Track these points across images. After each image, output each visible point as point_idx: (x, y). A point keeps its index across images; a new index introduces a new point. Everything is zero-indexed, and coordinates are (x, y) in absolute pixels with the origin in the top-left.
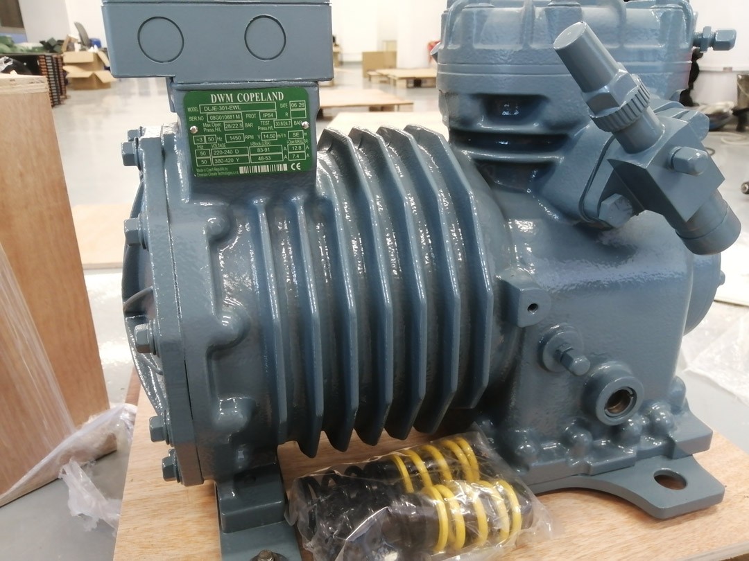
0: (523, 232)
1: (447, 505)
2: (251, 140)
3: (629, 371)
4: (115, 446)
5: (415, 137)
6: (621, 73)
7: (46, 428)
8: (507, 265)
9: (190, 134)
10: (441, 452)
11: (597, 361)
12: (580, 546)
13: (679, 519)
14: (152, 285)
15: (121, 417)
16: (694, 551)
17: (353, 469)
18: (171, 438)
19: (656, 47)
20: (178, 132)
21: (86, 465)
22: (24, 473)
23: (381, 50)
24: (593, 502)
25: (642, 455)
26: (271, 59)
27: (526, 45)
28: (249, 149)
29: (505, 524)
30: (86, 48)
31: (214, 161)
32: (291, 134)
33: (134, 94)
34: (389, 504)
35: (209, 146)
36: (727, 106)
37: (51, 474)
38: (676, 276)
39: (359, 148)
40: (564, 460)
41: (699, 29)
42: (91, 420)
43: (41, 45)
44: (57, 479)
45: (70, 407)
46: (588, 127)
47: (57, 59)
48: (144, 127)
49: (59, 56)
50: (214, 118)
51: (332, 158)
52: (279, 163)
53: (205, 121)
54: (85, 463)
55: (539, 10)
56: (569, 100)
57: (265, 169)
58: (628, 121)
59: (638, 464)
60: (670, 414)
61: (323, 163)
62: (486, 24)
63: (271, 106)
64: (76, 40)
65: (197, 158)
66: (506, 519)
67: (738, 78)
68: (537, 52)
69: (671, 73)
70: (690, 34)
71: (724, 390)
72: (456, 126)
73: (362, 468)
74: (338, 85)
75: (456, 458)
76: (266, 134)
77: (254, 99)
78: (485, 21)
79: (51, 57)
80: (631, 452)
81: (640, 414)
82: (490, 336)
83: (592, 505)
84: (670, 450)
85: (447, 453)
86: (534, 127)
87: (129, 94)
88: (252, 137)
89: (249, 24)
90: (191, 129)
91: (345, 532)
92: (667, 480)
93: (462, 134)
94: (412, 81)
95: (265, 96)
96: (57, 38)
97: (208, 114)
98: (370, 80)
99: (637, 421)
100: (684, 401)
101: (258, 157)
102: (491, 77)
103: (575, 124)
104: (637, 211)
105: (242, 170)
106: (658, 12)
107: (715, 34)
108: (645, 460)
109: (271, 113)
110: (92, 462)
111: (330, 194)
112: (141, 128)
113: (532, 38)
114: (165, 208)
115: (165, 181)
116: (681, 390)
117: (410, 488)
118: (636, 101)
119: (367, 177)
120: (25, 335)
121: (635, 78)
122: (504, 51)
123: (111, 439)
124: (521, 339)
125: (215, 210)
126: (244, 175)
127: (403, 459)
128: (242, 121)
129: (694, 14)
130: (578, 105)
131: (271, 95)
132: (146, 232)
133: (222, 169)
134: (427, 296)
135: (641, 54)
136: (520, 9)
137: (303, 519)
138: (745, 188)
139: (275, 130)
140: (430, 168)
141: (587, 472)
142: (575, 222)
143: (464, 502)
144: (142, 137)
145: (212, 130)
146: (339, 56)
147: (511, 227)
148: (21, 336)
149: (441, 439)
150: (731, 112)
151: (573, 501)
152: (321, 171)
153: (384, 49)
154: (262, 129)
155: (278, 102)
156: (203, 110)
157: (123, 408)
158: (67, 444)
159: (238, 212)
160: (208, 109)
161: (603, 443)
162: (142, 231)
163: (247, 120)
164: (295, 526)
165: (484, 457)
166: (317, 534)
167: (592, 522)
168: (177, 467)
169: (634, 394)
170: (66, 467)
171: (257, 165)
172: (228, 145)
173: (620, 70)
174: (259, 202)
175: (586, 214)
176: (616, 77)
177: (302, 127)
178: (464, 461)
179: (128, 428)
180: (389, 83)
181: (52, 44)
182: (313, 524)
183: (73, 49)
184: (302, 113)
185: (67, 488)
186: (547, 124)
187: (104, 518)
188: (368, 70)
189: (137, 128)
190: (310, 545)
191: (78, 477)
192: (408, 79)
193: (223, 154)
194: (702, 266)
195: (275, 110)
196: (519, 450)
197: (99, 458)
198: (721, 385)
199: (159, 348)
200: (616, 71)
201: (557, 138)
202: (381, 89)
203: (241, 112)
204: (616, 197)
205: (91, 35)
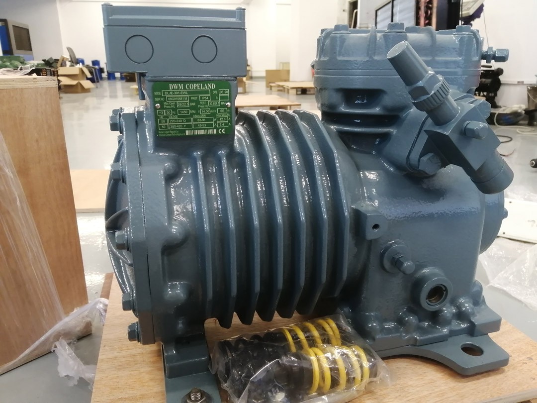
0: (370, 179)
1: (318, 360)
2: (193, 114)
3: (443, 274)
4: (91, 331)
5: (299, 116)
6: (430, 74)
7: (45, 314)
8: (359, 199)
9: (155, 108)
10: (315, 327)
11: (420, 267)
12: (409, 393)
13: (478, 376)
14: (128, 206)
15: (97, 307)
16: (488, 397)
17: (256, 337)
18: (136, 307)
19: (456, 59)
20: (146, 110)
21: (70, 343)
22: (28, 346)
23: (278, 69)
24: (419, 364)
25: (453, 333)
26: (208, 63)
27: (371, 57)
28: (192, 119)
29: (357, 374)
30: (74, 64)
31: (170, 127)
32: (219, 110)
33: (106, 97)
34: (279, 357)
35: (167, 117)
36: (520, 107)
37: (46, 348)
38: (473, 210)
39: (262, 123)
40: (399, 334)
41: (485, 48)
42: (75, 311)
43: (43, 62)
44: (50, 352)
45: (62, 301)
46: (412, 110)
47: (54, 71)
48: (123, 108)
49: (55, 70)
50: (171, 99)
51: (245, 129)
52: (211, 129)
53: (165, 101)
54: (70, 341)
55: (379, 35)
56: (399, 93)
57: (202, 132)
58: (435, 103)
59: (450, 340)
60: (472, 306)
61: (239, 132)
62: (345, 44)
63: (207, 92)
64: (67, 59)
65: (159, 124)
66: (359, 371)
67: (528, 89)
68: (378, 61)
69: (466, 76)
70: (479, 51)
71: (516, 299)
72: (326, 109)
73: (262, 336)
74: (248, 93)
75: (325, 331)
76: (203, 110)
77: (197, 87)
78: (344, 42)
79: (50, 70)
80: (445, 331)
81: (451, 305)
82: (348, 246)
83: (419, 366)
84: (472, 330)
85: (319, 328)
86: (377, 110)
87: (103, 97)
88: (194, 112)
89: (195, 41)
90: (156, 105)
91: (249, 376)
92: (471, 350)
93: (330, 115)
94: (300, 89)
95: (204, 86)
96: (54, 58)
97: (167, 96)
98: (271, 89)
99: (449, 310)
100: (482, 298)
101: (198, 124)
102: (349, 78)
103: (404, 108)
104: (444, 165)
105: (187, 133)
106: (457, 37)
107: (495, 52)
108: (455, 337)
109: (207, 97)
110: (75, 341)
111: (244, 149)
112: (121, 108)
113: (375, 53)
114: (138, 156)
115: (137, 140)
116: (479, 289)
117: (293, 349)
118: (440, 91)
119: (267, 141)
120: (34, 249)
121: (440, 78)
122: (356, 61)
123: (89, 325)
124: (369, 249)
125: (169, 159)
126: (189, 136)
127: (290, 331)
128: (188, 101)
129: (482, 39)
130: (405, 96)
131: (207, 85)
132: (125, 172)
133: (175, 132)
134: (306, 218)
135: (446, 63)
136: (367, 34)
137: (221, 368)
138: (533, 163)
139: (209, 107)
140: (309, 137)
141: (415, 343)
142: (404, 173)
143: (331, 358)
144: (122, 113)
145: (170, 107)
146: (250, 72)
147: (362, 175)
148: (32, 250)
149: (315, 319)
150: (524, 112)
151: (406, 364)
152: (237, 136)
153: (281, 69)
154: (201, 106)
155: (212, 90)
156: (164, 94)
157: (99, 301)
158: (58, 327)
159: (183, 160)
160: (167, 93)
161: (426, 324)
162: (122, 171)
163: (191, 101)
164: (216, 375)
165: (344, 331)
166: (230, 377)
167: (418, 377)
168: (138, 331)
169: (446, 290)
170: (57, 344)
171: (197, 129)
172: (179, 117)
173: (429, 72)
174: (197, 154)
175: (411, 166)
176: (427, 77)
177: (226, 106)
178: (331, 333)
179: (102, 315)
180: (284, 91)
181: (51, 62)
182: (228, 371)
183: (65, 65)
184: (226, 97)
185: (57, 357)
186: (385, 108)
187: (83, 377)
188: (270, 83)
189: (119, 108)
190: (225, 386)
191: (65, 350)
192: (297, 88)
193: (176, 122)
194: (491, 204)
195: (209, 95)
196: (368, 327)
197: (80, 338)
198: (513, 295)
199: (131, 245)
200: (427, 72)
201: (392, 117)
202: (278, 95)
203: (188, 96)
204: (431, 155)
205: (78, 56)
